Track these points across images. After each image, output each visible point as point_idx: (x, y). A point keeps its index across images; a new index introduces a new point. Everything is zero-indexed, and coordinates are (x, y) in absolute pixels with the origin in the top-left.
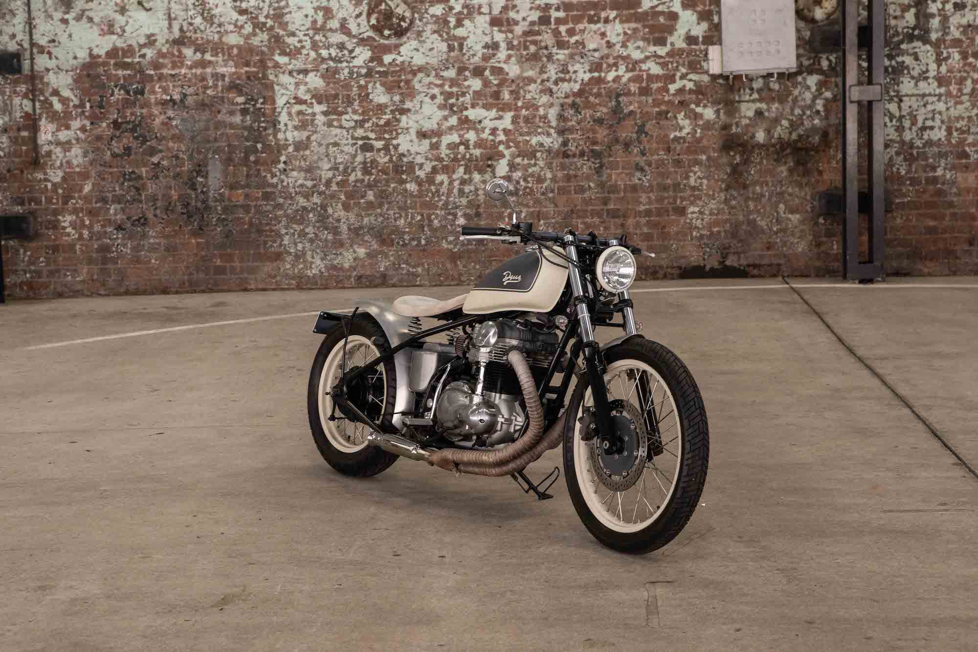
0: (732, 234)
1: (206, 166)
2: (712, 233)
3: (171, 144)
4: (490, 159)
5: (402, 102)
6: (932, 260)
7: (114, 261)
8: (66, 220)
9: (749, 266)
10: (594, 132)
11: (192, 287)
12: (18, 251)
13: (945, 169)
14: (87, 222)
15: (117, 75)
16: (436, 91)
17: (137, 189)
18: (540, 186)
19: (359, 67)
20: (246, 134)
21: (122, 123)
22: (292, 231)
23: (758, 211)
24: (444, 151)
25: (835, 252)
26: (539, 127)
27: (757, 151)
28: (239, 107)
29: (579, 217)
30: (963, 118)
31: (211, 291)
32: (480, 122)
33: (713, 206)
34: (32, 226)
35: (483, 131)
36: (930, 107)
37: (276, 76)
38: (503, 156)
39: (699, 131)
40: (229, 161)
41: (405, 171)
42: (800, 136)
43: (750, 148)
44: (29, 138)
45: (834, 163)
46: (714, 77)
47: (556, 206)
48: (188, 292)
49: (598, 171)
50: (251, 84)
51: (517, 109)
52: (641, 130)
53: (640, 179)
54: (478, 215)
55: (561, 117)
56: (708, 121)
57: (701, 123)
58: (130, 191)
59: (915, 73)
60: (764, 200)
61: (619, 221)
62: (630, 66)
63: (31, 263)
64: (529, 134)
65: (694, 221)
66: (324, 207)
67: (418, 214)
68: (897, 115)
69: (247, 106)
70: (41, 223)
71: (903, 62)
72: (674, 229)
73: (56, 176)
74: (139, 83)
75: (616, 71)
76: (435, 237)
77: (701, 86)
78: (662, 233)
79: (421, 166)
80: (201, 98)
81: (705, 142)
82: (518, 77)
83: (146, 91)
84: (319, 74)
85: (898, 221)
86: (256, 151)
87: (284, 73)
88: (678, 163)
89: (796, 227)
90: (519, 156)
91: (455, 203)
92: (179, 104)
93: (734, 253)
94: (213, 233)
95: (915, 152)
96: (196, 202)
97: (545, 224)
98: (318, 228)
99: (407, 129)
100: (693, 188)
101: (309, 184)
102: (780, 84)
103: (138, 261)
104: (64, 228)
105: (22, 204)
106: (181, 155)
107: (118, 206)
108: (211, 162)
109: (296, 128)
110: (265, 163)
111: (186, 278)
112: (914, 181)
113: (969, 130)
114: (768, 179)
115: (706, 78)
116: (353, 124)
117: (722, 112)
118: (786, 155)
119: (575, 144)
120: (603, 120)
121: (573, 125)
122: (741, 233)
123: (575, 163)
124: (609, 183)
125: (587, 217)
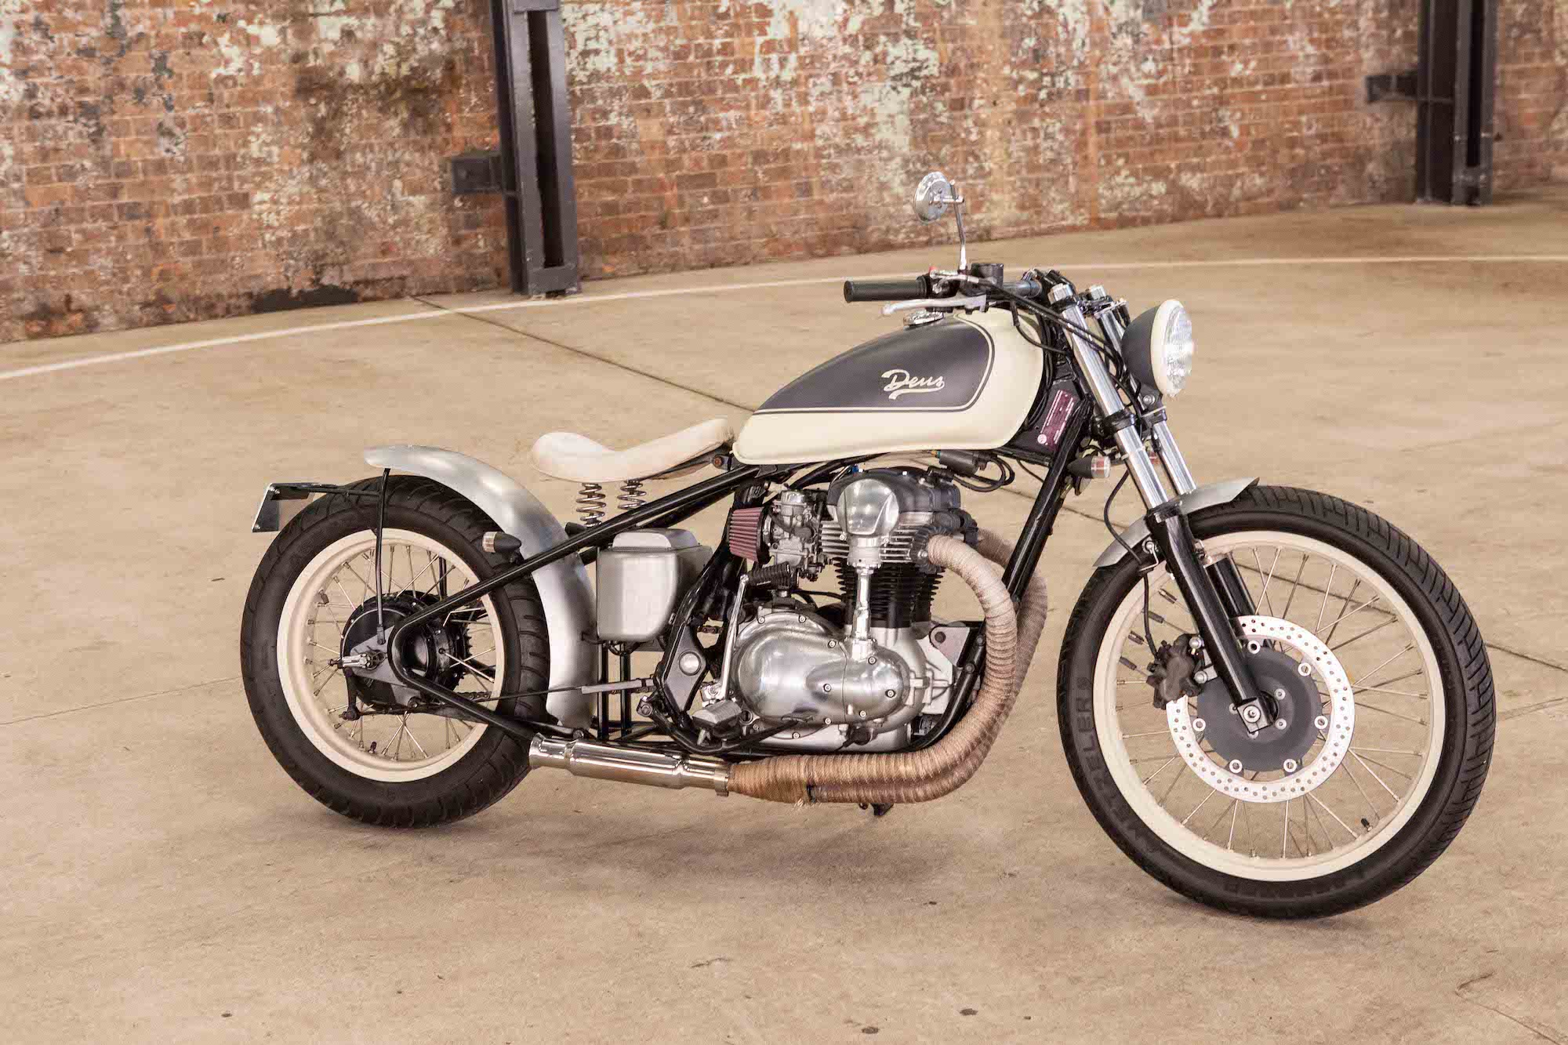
0: (326, 233)
2: (295, 234)
6: (614, 253)
9: (357, 283)
10: (81, 71)
13: (620, 114)
23: (363, 194)
25: (482, 251)
27: (350, 96)
29: (71, 221)
30: (636, 36)
33: (294, 190)
36: (591, 20)
39: (256, 65)
42: (412, 69)
43: (340, 91)
45: (466, 113)
47: (28, 204)
49: (96, 138)
52: (161, 65)
53: (168, 151)
55: (18, 47)
56: (269, 49)
57: (258, 51)
60: (370, 176)
61: (141, 224)
65: (264, 216)
78: (216, 239)
81: (267, 85)
88: (227, 120)
89: (421, 216)
93: (333, 265)
95: (577, 88)
97: (11, 237)
100: (258, 162)
113: (646, 53)
114: (372, 140)
117: (290, 32)
118: (396, 102)
119: (49, 94)
120: (93, 49)
121: (41, 61)
122: (341, 231)
123: (52, 127)
124: (117, 160)
125: (83, 220)
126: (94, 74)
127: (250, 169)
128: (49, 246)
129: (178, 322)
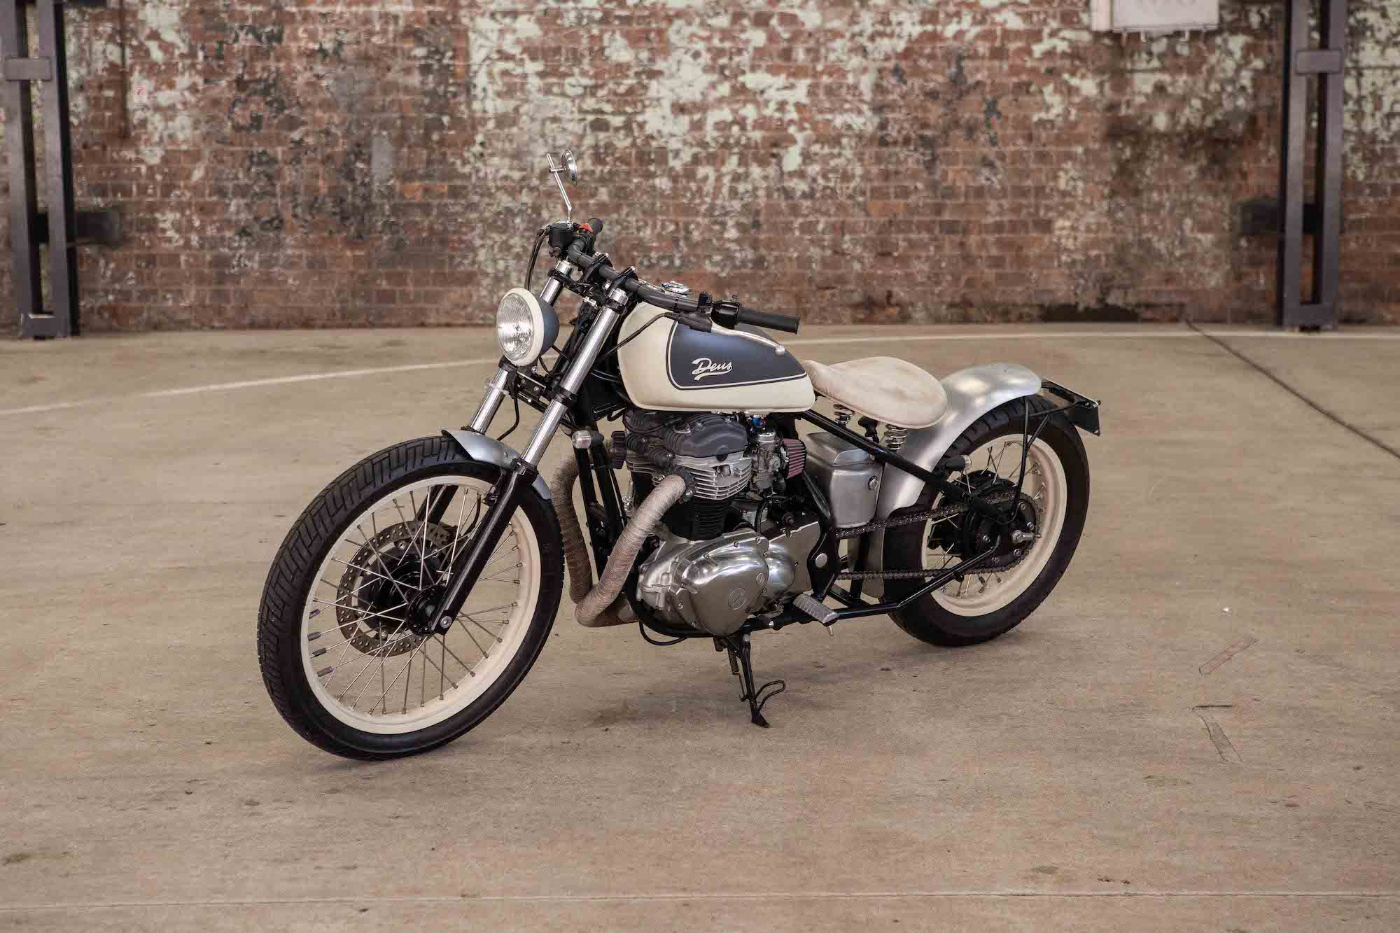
0: (1117, 259)
1: (369, 145)
2: (1088, 257)
3: (319, 114)
4: (775, 145)
5: (652, 60)
7: (235, 279)
8: (167, 219)
9: (1138, 305)
10: (925, 110)
11: (346, 320)
12: (96, 262)
14: (197, 223)
15: (242, 12)
16: (700, 46)
17: (270, 177)
18: (845, 185)
19: (592, 9)
20: (427, 101)
21: (250, 81)
22: (490, 242)
23: (1155, 229)
24: (710, 133)
25: (1262, 288)
26: (847, 101)
27: (1154, 142)
28: (417, 63)
29: (900, 231)
31: (372, 325)
32: (762, 92)
33: (1092, 220)
34: (117, 226)
35: (767, 102)
37: (472, 19)
38: (794, 141)
39: (1074, 112)
40: (401, 140)
41: (653, 161)
42: (1216, 122)
43: (1145, 138)
44: (114, 98)
45: (1264, 162)
46: (1098, 35)
47: (868, 214)
48: (339, 327)
49: (930, 165)
50: (437, 30)
51: (816, 75)
52: (992, 108)
53: (988, 179)
54: (756, 225)
55: (878, 88)
56: (1087, 99)
57: (1077, 100)
58: (259, 179)
59: (1382, 36)
60: (1163, 213)
61: (957, 238)
62: (979, 17)
63: (115, 279)
64: (831, 111)
65: (1063, 241)
66: (537, 209)
67: (671, 221)
68: (1355, 94)
69: (430, 61)
70: (131, 224)
71: (1365, 20)
72: (1033, 252)
73: (153, 156)
74: (274, 24)
75: (959, 22)
76: (696, 256)
77: (1077, 47)
78: (1018, 256)
79: (677, 153)
80: (363, 48)
81: (1081, 129)
82: (818, 30)
83: (285, 36)
84: (533, 18)
85: (1353, 245)
86: (441, 126)
87: (483, 15)
88: (1042, 157)
89: (1208, 251)
90: (816, 141)
91: (723, 207)
92: (333, 56)
93: (1119, 287)
94: (377, 243)
95: (1378, 148)
96: (354, 196)
97: (852, 240)
98: (528, 239)
99: (658, 100)
100: (1064, 194)
101: (517, 175)
102: (1190, 47)
103: (269, 280)
104: (164, 231)
105: (103, 194)
106: (333, 130)
107: (242, 202)
108: (375, 140)
109: (499, 94)
110: (453, 144)
111: (338, 306)
112: (1376, 190)
114: (1171, 182)
115: (1085, 37)
116: (580, 91)
117: (1107, 86)
118: (1198, 149)
119: (897, 127)
120: (938, 93)
121: (894, 101)
122: (1130, 259)
123: (896, 154)
124: (945, 184)
125: (912, 231)
126: (935, 112)
127: (1056, 199)
128: (880, 249)
129: (977, 322)
